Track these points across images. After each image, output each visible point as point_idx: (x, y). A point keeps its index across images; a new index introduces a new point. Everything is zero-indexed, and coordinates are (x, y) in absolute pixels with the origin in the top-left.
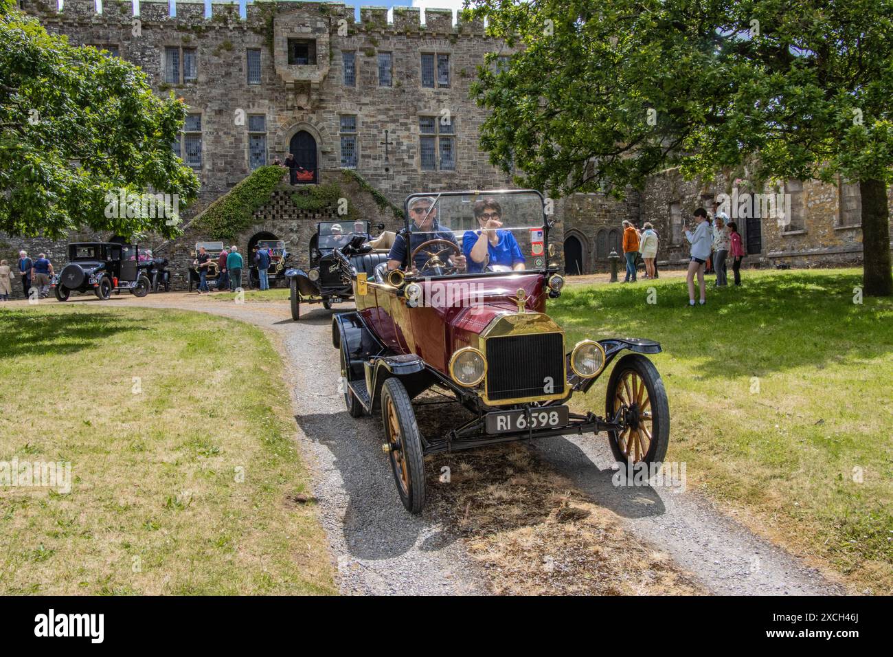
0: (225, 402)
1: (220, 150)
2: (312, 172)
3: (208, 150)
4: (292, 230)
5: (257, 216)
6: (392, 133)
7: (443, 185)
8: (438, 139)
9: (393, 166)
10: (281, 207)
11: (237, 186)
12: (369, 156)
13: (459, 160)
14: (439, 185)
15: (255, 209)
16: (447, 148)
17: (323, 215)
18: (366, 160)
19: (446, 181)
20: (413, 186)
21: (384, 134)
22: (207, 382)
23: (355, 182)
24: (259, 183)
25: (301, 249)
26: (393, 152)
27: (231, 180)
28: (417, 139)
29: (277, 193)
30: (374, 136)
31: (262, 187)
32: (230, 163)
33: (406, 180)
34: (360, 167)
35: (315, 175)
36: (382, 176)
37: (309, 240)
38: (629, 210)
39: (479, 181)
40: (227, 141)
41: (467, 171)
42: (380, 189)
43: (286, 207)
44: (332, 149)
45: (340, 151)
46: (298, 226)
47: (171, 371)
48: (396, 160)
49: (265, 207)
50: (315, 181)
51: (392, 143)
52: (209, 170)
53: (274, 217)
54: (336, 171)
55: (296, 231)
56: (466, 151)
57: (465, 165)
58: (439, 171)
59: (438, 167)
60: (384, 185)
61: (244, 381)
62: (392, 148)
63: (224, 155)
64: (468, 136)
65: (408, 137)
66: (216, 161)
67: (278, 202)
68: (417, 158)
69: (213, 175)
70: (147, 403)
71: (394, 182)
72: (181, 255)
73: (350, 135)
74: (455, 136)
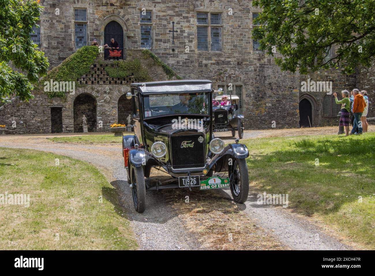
0: (83, 223)
1: (53, 34)
2: (120, 51)
3: (45, 33)
4: (105, 92)
5: (81, 82)
6: (177, 23)
7: (213, 62)
8: (209, 29)
9: (178, 47)
10: (98, 75)
11: (67, 60)
12: (161, 40)
13: (224, 44)
14: (210, 62)
15: (79, 76)
16: (216, 35)
17: (127, 82)
18: (159, 43)
19: (216, 59)
20: (192, 62)
21: (172, 24)
22: (66, 208)
23: (151, 59)
24: (82, 58)
25: (112, 106)
26: (178, 38)
27: (62, 55)
28: (195, 28)
29: (95, 66)
30: (165, 26)
31: (84, 61)
32: (61, 43)
33: (186, 58)
34: (154, 48)
35: (122, 53)
36: (170, 54)
37: (118, 99)
38: (348, 80)
39: (239, 59)
40: (59, 27)
41: (230, 52)
42: (168, 64)
43: (101, 76)
44: (135, 35)
45: (140, 36)
46: (110, 89)
47: (38, 198)
48: (180, 43)
49: (87, 75)
50: (122, 57)
51: (177, 31)
52: (46, 48)
53: (92, 83)
54: (137, 51)
55: (109, 93)
56: (230, 37)
57: (228, 47)
58: (210, 51)
59: (210, 49)
60: (171, 61)
61: (93, 207)
62: (177, 35)
63: (57, 37)
64: (231, 26)
65: (189, 27)
66: (51, 41)
67: (96, 72)
68: (195, 42)
69: (48, 52)
70: (26, 224)
71: (178, 59)
72: (25, 109)
73: (148, 25)
74: (222, 26)
